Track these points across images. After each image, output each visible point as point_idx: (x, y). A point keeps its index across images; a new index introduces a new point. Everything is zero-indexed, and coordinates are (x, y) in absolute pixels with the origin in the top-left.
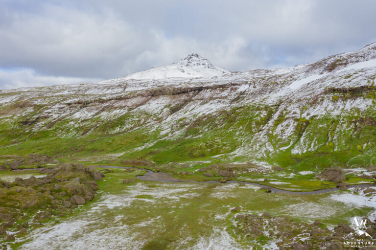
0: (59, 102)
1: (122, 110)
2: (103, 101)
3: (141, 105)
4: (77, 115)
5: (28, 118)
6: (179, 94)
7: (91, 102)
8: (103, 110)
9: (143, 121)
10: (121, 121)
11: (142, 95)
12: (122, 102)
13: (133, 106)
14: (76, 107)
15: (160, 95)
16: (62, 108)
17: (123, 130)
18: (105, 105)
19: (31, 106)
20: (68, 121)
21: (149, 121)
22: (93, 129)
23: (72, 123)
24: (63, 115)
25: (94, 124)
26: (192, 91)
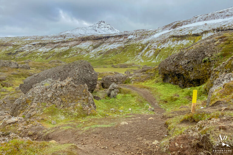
0: (28, 44)
1: (66, 48)
2: (54, 43)
3: (76, 45)
4: (40, 50)
5: (11, 51)
6: (97, 39)
7: (47, 44)
8: (55, 48)
9: (79, 52)
10: (66, 53)
11: (77, 40)
12: (65, 43)
13: (72, 45)
14: (39, 46)
15: (87, 40)
16: (30, 47)
17: (69, 57)
18: (55, 45)
19: (11, 45)
20: (36, 53)
21: (82, 52)
22: (51, 57)
23: (39, 54)
24: (32, 50)
25: (52, 54)
26: (104, 38)
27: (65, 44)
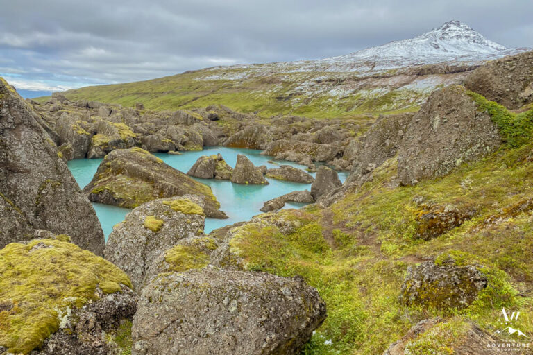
0: (307, 79)
1: (384, 90)
2: (358, 80)
3: (404, 84)
4: (333, 92)
5: (281, 94)
6: (453, 73)
7: (344, 80)
8: (360, 88)
9: (412, 100)
10: (386, 100)
11: (405, 74)
12: (380, 80)
13: (395, 85)
14: (328, 85)
15: (428, 73)
16: (313, 85)
17: (392, 108)
18: (361, 83)
19: (279, 82)
20: (326, 98)
21: (420, 100)
22: (356, 106)
23: (331, 100)
24: (317, 92)
25: (356, 101)
26: (471, 70)
27: (379, 82)
